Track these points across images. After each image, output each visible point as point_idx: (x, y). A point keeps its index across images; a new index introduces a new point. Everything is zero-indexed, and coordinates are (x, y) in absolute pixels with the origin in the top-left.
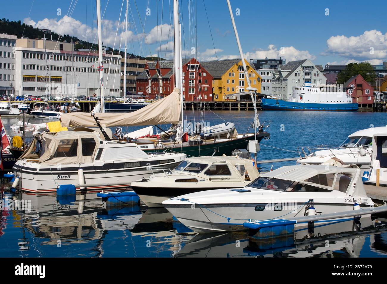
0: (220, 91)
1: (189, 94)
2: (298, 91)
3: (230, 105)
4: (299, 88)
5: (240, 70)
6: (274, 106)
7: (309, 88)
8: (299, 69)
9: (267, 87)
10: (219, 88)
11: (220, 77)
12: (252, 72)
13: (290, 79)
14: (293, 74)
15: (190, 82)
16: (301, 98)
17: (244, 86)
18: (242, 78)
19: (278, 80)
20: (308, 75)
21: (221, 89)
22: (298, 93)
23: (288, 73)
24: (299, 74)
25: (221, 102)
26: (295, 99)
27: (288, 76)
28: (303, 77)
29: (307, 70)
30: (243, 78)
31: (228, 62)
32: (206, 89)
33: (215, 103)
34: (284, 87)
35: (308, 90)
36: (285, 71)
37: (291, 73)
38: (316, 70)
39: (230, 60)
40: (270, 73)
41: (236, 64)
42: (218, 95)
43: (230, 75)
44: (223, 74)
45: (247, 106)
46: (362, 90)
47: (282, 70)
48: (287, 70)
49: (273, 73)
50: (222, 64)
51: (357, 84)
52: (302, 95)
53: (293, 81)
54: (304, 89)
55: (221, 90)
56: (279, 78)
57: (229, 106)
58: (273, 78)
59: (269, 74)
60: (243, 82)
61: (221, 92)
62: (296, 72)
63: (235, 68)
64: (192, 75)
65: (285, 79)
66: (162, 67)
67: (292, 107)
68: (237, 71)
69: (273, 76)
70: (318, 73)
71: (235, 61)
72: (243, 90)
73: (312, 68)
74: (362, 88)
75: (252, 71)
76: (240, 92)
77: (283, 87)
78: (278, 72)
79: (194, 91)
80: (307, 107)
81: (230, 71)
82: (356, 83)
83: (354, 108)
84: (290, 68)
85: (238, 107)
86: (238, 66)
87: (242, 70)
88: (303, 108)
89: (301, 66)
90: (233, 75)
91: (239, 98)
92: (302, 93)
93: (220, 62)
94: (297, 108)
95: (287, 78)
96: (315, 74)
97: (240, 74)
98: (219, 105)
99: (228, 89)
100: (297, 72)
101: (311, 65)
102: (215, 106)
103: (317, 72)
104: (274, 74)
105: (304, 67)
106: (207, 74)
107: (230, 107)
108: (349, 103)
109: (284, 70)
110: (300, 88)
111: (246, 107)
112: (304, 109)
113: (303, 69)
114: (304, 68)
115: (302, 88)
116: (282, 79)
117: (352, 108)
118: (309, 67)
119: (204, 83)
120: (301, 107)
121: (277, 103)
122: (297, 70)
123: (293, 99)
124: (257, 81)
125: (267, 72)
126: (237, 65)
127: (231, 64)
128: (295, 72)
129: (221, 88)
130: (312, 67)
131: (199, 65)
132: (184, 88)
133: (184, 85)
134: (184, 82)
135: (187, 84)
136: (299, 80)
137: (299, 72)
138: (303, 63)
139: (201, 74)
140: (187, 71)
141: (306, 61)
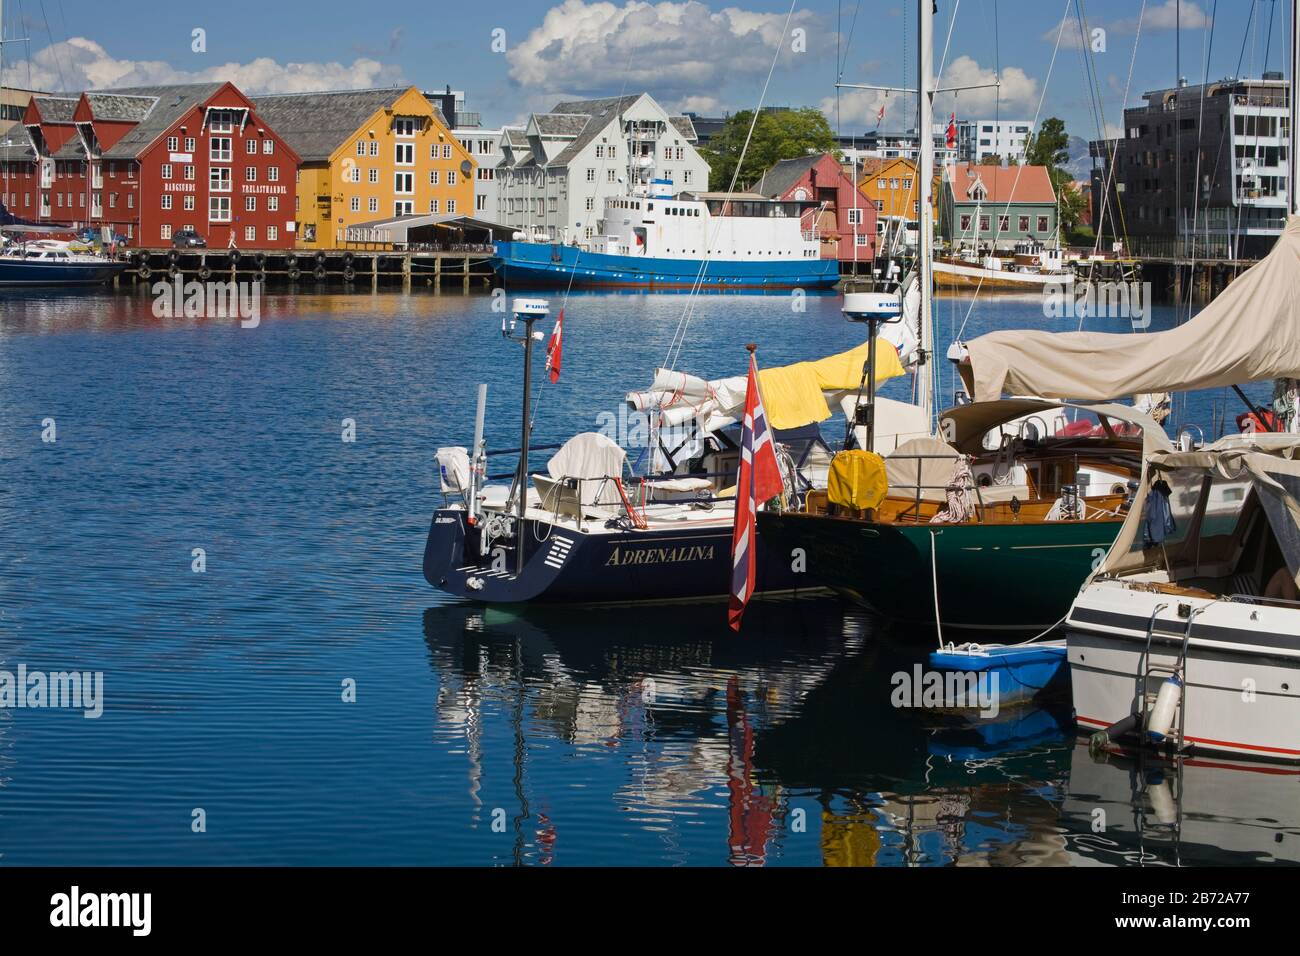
0: (325, 211)
1: (211, 220)
2: (629, 213)
3: (374, 265)
4: (632, 203)
5: (400, 132)
6: (544, 268)
7: (672, 204)
8: (613, 132)
9: (479, 197)
10: (320, 199)
11: (324, 158)
12: (441, 139)
13: (577, 166)
14: (590, 149)
15: (215, 174)
16: (642, 239)
17: (412, 192)
18: (404, 162)
19: (529, 169)
20: (645, 152)
21: (326, 203)
22: (627, 223)
23: (567, 144)
24: (612, 149)
25: (341, 255)
26: (614, 244)
27: (568, 155)
28: (622, 160)
29: (643, 137)
30: (409, 164)
31: (349, 102)
32: (273, 203)
33: (320, 258)
34: (555, 199)
35: (667, 211)
36: (557, 139)
37: (578, 145)
38: (670, 137)
39: (357, 94)
40: (491, 142)
41: (383, 108)
42: (314, 225)
43: (360, 150)
44: (336, 145)
45: (437, 267)
46: (836, 210)
47: (543, 131)
48: (564, 133)
49: (505, 144)
50: (323, 107)
51: (819, 188)
52: (645, 229)
53: (590, 174)
54: (651, 207)
55: (329, 207)
56: (532, 163)
57: (371, 270)
58: (504, 164)
59: (486, 148)
60: (409, 178)
61: (328, 216)
62: (601, 143)
63: (380, 122)
64: (221, 150)
65: (559, 170)
66: (103, 117)
67: (609, 274)
68: (388, 134)
69: (501, 156)
70: (681, 145)
71: (376, 98)
72: (408, 207)
73: (660, 126)
74: (836, 204)
75: (442, 135)
76: (399, 214)
77: (550, 199)
78: (527, 140)
79: (229, 210)
80: (662, 275)
81: (360, 135)
82: (813, 185)
83: (824, 278)
84: (572, 127)
85: (401, 270)
86: (391, 118)
87: (405, 131)
88: (648, 277)
89: (621, 119)
90: (373, 150)
91: (403, 239)
92: (644, 222)
93: (314, 102)
94: (628, 276)
95: (569, 165)
96: (668, 151)
97: (400, 148)
98: (333, 263)
99: (355, 204)
100: (605, 140)
101: (653, 117)
102: (317, 269)
103: (677, 142)
104: (507, 150)
105: (629, 122)
106: (279, 145)
107: (375, 273)
108: (807, 259)
109: (551, 133)
110: (638, 204)
111: (433, 270)
112: (652, 281)
113: (627, 129)
114: (628, 127)
115: (644, 204)
116: (545, 167)
117: (817, 279)
118: (646, 125)
119: (263, 180)
120: (641, 274)
121: (553, 260)
122: (604, 133)
123: (609, 243)
124: (458, 176)
125: (480, 142)
126: (388, 113)
127: (362, 110)
128: (597, 140)
129: (328, 199)
130: (660, 123)
131: (247, 109)
132: (189, 200)
133: (191, 188)
134: (191, 176)
135: (201, 183)
136: (611, 172)
137: (611, 143)
138: (626, 110)
139: (254, 144)
140: (202, 133)
141: (637, 100)
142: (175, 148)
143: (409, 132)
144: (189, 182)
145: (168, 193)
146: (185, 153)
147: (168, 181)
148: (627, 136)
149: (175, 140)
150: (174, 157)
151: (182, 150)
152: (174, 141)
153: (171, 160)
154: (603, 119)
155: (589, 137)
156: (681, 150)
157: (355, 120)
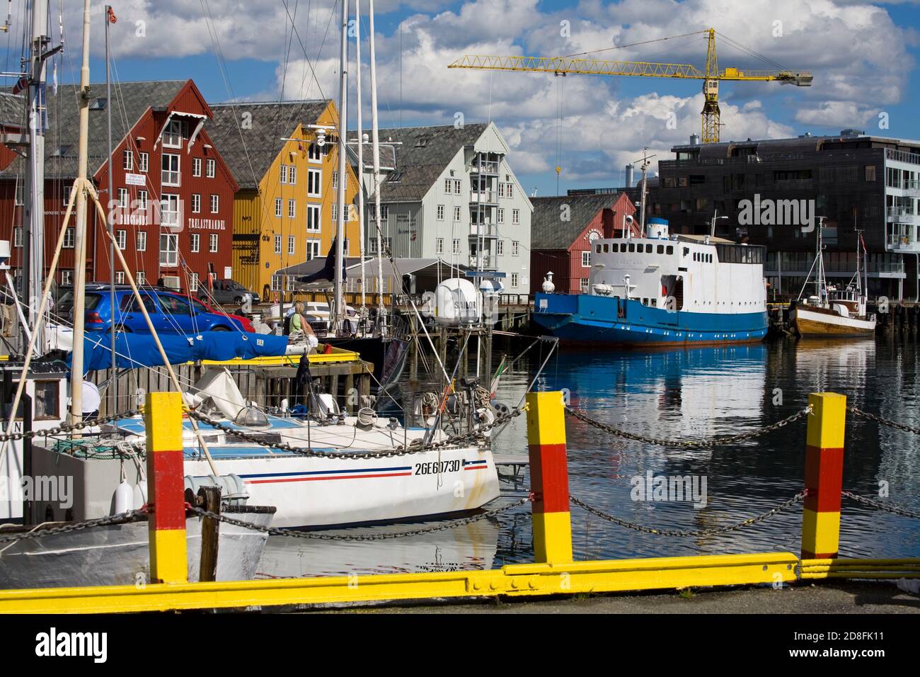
1: (161, 265)
2: (654, 258)
4: (660, 246)
5: (311, 157)
6: (611, 326)
8: (460, 162)
11: (255, 185)
13: (429, 203)
14: (441, 183)
17: (319, 230)
18: (313, 193)
20: (483, 187)
22: (651, 270)
24: (458, 183)
28: (467, 196)
30: (317, 195)
32: (214, 240)
35: (694, 256)
38: (502, 172)
41: (299, 127)
43: (282, 176)
44: (265, 169)
51: (615, 230)
52: (679, 278)
53: (440, 211)
54: (686, 251)
60: (317, 212)
62: (449, 177)
64: (170, 171)
68: (303, 157)
70: (510, 180)
72: (316, 248)
76: (309, 257)
79: (177, 252)
80: (693, 332)
81: (283, 156)
87: (314, 156)
88: (684, 334)
89: (470, 151)
90: (292, 177)
92: (681, 269)
95: (423, 201)
97: (311, 176)
99: (278, 244)
100: (452, 173)
101: (497, 149)
103: (508, 178)
105: (477, 155)
106: (220, 167)
110: (671, 248)
112: (686, 339)
113: (475, 163)
114: (476, 159)
115: (679, 248)
118: (491, 157)
119: (206, 212)
122: (451, 166)
126: (305, 131)
128: (446, 174)
130: (500, 155)
131: (205, 117)
132: (142, 239)
136: (457, 209)
137: (456, 176)
138: (475, 140)
139: (198, 163)
140: (155, 146)
141: (483, 130)
142: (129, 166)
143: (318, 158)
145: (123, 227)
146: (139, 173)
148: (472, 170)
149: (130, 154)
150: (130, 179)
151: (136, 171)
152: (130, 157)
153: (127, 182)
154: (428, 149)
155: (425, 169)
156: (510, 186)
157: (257, 139)
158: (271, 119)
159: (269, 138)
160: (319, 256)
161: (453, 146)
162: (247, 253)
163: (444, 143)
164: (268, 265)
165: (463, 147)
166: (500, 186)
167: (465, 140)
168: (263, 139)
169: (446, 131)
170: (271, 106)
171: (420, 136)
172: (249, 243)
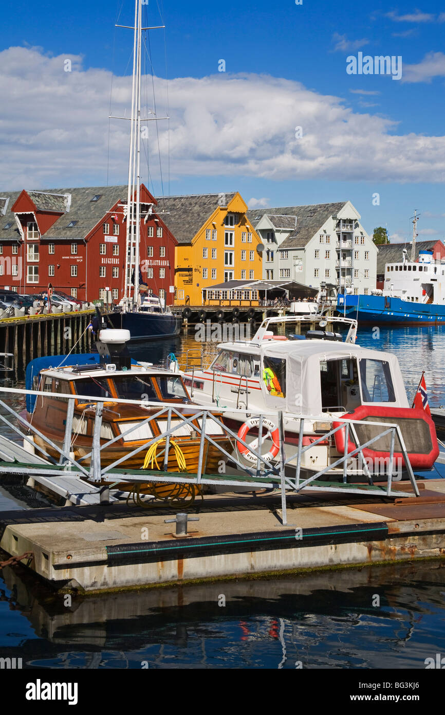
4: (420, 267)
5: (227, 224)
6: (381, 313)
8: (330, 225)
11: (190, 240)
12: (247, 229)
13: (310, 249)
16: (429, 292)
17: (233, 265)
18: (229, 245)
20: (345, 239)
22: (415, 281)
23: (287, 235)
24: (328, 237)
26: (405, 295)
28: (334, 244)
29: (344, 230)
30: (231, 246)
32: (162, 272)
35: (443, 272)
38: (359, 229)
41: (218, 208)
43: (207, 235)
47: (276, 227)
48: (287, 227)
52: (432, 285)
53: (316, 253)
54: (435, 270)
55: (191, 275)
60: (231, 255)
61: (190, 282)
62: (323, 233)
63: (218, 216)
68: (222, 225)
70: (364, 235)
72: (231, 275)
73: (355, 223)
75: (248, 226)
76: (226, 280)
81: (208, 224)
84: (290, 224)
86: (226, 214)
87: (229, 223)
88: (435, 318)
89: (334, 218)
90: (213, 235)
92: (431, 280)
95: (304, 247)
96: (356, 239)
97: (227, 235)
100: (325, 231)
101: (352, 216)
103: (362, 233)
105: (340, 220)
106: (166, 231)
109: (280, 227)
110: (426, 267)
112: (437, 321)
113: (338, 225)
114: (340, 223)
118: (348, 221)
119: (157, 256)
120: (432, 316)
121: (386, 307)
122: (324, 227)
124: (255, 255)
126: (223, 210)
128: (320, 232)
129: (190, 270)
130: (356, 221)
131: (153, 204)
132: (116, 270)
133: (117, 261)
134: (116, 253)
135: (122, 257)
136: (328, 252)
137: (328, 233)
138: (338, 212)
139: (152, 230)
140: (123, 221)
141: (344, 205)
142: (107, 232)
143: (231, 224)
144: (115, 257)
145: (104, 265)
146: (113, 235)
147: (104, 256)
148: (337, 229)
149: (107, 225)
150: (108, 239)
151: (112, 234)
152: (107, 227)
153: (105, 241)
154: (313, 218)
155: (310, 229)
156: (363, 238)
157: (196, 215)
158: (205, 204)
159: (202, 215)
160: (233, 279)
161: (327, 215)
162: (187, 278)
163: (322, 214)
164: (198, 285)
165: (331, 216)
166: (357, 237)
167: (333, 212)
168: (199, 215)
169: (325, 207)
170: (206, 197)
171: (311, 210)
172: (187, 273)
